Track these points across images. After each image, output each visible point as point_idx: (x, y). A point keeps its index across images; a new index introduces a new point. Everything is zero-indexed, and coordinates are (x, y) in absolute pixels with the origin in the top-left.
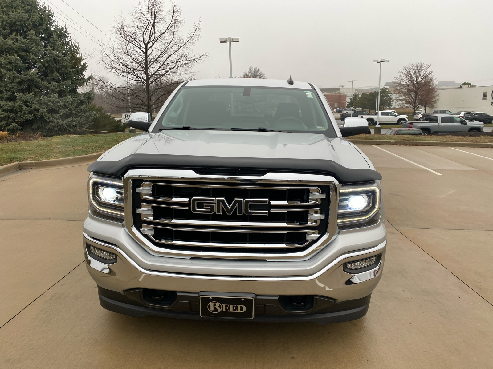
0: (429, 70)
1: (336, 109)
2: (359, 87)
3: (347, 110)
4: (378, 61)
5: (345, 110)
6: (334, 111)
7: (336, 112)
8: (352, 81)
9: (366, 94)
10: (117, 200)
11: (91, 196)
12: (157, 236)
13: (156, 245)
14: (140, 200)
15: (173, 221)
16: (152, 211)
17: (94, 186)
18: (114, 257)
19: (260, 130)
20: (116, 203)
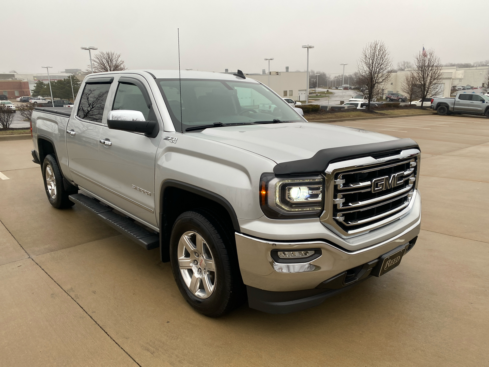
0: (120, 59)
1: (19, 99)
2: (37, 74)
3: (34, 99)
4: (87, 48)
5: (31, 99)
6: (17, 100)
7: (20, 101)
8: (46, 67)
9: (54, 82)
10: (312, 196)
11: (278, 200)
12: (346, 220)
13: (347, 229)
14: (336, 191)
15: (361, 203)
16: (343, 200)
17: (284, 189)
18: (313, 252)
19: (275, 122)
20: (310, 199)
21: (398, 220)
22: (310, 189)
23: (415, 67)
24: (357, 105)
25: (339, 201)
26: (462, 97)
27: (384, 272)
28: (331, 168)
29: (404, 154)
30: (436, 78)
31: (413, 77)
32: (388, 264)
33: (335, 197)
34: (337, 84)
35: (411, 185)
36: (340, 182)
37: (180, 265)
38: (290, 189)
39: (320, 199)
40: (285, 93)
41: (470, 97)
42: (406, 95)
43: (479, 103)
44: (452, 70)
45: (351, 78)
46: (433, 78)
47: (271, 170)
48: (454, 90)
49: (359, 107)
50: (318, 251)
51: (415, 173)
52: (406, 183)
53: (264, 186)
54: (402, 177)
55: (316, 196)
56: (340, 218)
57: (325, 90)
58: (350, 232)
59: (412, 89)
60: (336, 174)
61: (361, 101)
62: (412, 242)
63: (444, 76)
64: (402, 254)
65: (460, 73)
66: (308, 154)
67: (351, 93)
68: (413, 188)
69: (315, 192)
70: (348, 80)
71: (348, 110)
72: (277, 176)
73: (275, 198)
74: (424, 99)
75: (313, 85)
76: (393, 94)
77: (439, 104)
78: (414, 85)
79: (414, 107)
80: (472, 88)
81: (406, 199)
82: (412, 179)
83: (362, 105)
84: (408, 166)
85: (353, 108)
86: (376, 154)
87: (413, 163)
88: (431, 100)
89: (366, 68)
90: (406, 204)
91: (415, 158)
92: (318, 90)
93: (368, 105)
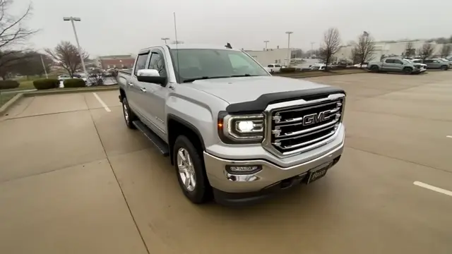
10: (255, 128)
11: (229, 131)
12: (282, 145)
13: (282, 151)
14: (274, 125)
15: (294, 133)
16: (280, 131)
17: (234, 123)
18: (256, 168)
19: (247, 76)
20: (254, 131)
21: (326, 144)
22: (254, 123)
23: (358, 43)
24: (319, 67)
25: (277, 132)
26: (387, 61)
27: (311, 181)
28: (270, 108)
29: (331, 97)
30: (371, 50)
31: (356, 50)
32: (315, 175)
33: (273, 128)
34: (308, 55)
35: (337, 120)
36: (277, 118)
37: (180, 170)
38: (238, 123)
39: (262, 130)
40: (276, 62)
41: (393, 61)
42: (352, 61)
43: (400, 65)
44: (383, 45)
45: (317, 52)
46: (368, 50)
47: (225, 110)
48: (383, 57)
49: (320, 69)
50: (259, 167)
51: (340, 111)
52: (333, 118)
53: (220, 120)
54: (329, 114)
55: (259, 128)
56: (277, 144)
57: (300, 59)
58: (285, 153)
59: (355, 58)
60: (274, 112)
61: (322, 65)
62: (336, 159)
63: (376, 49)
64: (326, 168)
65: (387, 47)
66: (253, 97)
67: (317, 60)
68: (339, 121)
69: (258, 125)
70: (316, 53)
71: (314, 70)
72: (230, 113)
73: (228, 129)
74: (363, 63)
75: (293, 56)
76: (343, 61)
77: (373, 66)
78: (357, 55)
79: (356, 68)
80: (395, 56)
81: (333, 129)
82: (338, 115)
83: (322, 67)
84: (334, 106)
85: (317, 69)
86: (307, 97)
87: (339, 104)
88: (367, 64)
89: (326, 45)
90: (332, 132)
91: (341, 100)
92: (296, 59)
93: (326, 67)
